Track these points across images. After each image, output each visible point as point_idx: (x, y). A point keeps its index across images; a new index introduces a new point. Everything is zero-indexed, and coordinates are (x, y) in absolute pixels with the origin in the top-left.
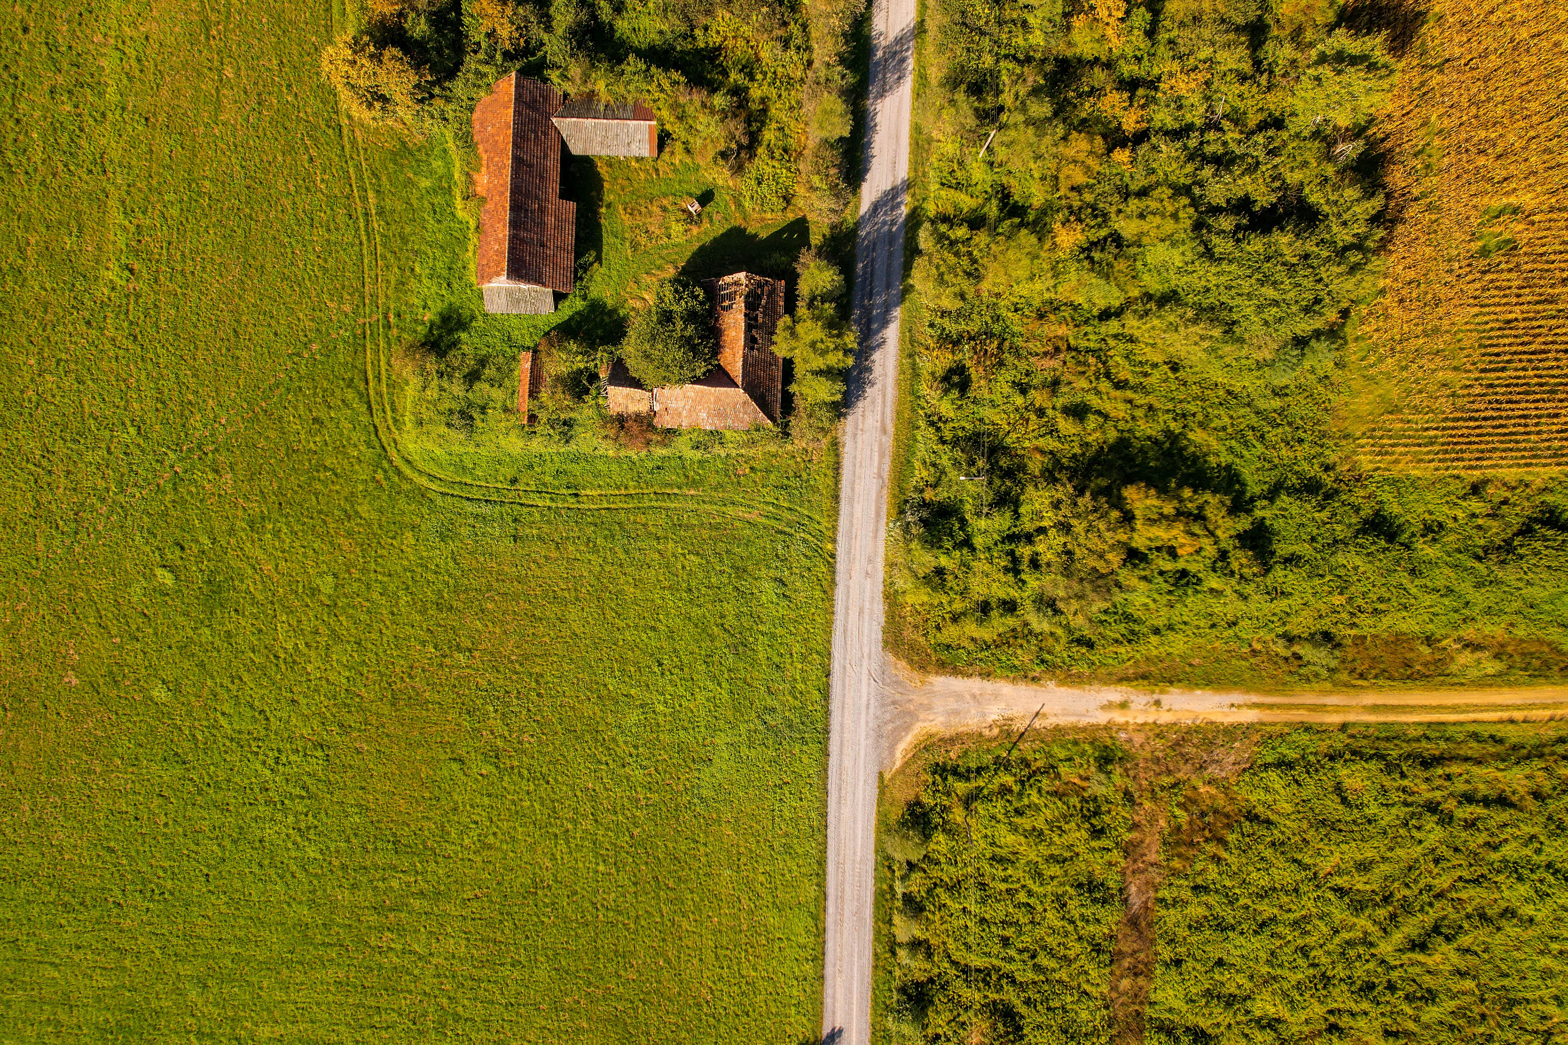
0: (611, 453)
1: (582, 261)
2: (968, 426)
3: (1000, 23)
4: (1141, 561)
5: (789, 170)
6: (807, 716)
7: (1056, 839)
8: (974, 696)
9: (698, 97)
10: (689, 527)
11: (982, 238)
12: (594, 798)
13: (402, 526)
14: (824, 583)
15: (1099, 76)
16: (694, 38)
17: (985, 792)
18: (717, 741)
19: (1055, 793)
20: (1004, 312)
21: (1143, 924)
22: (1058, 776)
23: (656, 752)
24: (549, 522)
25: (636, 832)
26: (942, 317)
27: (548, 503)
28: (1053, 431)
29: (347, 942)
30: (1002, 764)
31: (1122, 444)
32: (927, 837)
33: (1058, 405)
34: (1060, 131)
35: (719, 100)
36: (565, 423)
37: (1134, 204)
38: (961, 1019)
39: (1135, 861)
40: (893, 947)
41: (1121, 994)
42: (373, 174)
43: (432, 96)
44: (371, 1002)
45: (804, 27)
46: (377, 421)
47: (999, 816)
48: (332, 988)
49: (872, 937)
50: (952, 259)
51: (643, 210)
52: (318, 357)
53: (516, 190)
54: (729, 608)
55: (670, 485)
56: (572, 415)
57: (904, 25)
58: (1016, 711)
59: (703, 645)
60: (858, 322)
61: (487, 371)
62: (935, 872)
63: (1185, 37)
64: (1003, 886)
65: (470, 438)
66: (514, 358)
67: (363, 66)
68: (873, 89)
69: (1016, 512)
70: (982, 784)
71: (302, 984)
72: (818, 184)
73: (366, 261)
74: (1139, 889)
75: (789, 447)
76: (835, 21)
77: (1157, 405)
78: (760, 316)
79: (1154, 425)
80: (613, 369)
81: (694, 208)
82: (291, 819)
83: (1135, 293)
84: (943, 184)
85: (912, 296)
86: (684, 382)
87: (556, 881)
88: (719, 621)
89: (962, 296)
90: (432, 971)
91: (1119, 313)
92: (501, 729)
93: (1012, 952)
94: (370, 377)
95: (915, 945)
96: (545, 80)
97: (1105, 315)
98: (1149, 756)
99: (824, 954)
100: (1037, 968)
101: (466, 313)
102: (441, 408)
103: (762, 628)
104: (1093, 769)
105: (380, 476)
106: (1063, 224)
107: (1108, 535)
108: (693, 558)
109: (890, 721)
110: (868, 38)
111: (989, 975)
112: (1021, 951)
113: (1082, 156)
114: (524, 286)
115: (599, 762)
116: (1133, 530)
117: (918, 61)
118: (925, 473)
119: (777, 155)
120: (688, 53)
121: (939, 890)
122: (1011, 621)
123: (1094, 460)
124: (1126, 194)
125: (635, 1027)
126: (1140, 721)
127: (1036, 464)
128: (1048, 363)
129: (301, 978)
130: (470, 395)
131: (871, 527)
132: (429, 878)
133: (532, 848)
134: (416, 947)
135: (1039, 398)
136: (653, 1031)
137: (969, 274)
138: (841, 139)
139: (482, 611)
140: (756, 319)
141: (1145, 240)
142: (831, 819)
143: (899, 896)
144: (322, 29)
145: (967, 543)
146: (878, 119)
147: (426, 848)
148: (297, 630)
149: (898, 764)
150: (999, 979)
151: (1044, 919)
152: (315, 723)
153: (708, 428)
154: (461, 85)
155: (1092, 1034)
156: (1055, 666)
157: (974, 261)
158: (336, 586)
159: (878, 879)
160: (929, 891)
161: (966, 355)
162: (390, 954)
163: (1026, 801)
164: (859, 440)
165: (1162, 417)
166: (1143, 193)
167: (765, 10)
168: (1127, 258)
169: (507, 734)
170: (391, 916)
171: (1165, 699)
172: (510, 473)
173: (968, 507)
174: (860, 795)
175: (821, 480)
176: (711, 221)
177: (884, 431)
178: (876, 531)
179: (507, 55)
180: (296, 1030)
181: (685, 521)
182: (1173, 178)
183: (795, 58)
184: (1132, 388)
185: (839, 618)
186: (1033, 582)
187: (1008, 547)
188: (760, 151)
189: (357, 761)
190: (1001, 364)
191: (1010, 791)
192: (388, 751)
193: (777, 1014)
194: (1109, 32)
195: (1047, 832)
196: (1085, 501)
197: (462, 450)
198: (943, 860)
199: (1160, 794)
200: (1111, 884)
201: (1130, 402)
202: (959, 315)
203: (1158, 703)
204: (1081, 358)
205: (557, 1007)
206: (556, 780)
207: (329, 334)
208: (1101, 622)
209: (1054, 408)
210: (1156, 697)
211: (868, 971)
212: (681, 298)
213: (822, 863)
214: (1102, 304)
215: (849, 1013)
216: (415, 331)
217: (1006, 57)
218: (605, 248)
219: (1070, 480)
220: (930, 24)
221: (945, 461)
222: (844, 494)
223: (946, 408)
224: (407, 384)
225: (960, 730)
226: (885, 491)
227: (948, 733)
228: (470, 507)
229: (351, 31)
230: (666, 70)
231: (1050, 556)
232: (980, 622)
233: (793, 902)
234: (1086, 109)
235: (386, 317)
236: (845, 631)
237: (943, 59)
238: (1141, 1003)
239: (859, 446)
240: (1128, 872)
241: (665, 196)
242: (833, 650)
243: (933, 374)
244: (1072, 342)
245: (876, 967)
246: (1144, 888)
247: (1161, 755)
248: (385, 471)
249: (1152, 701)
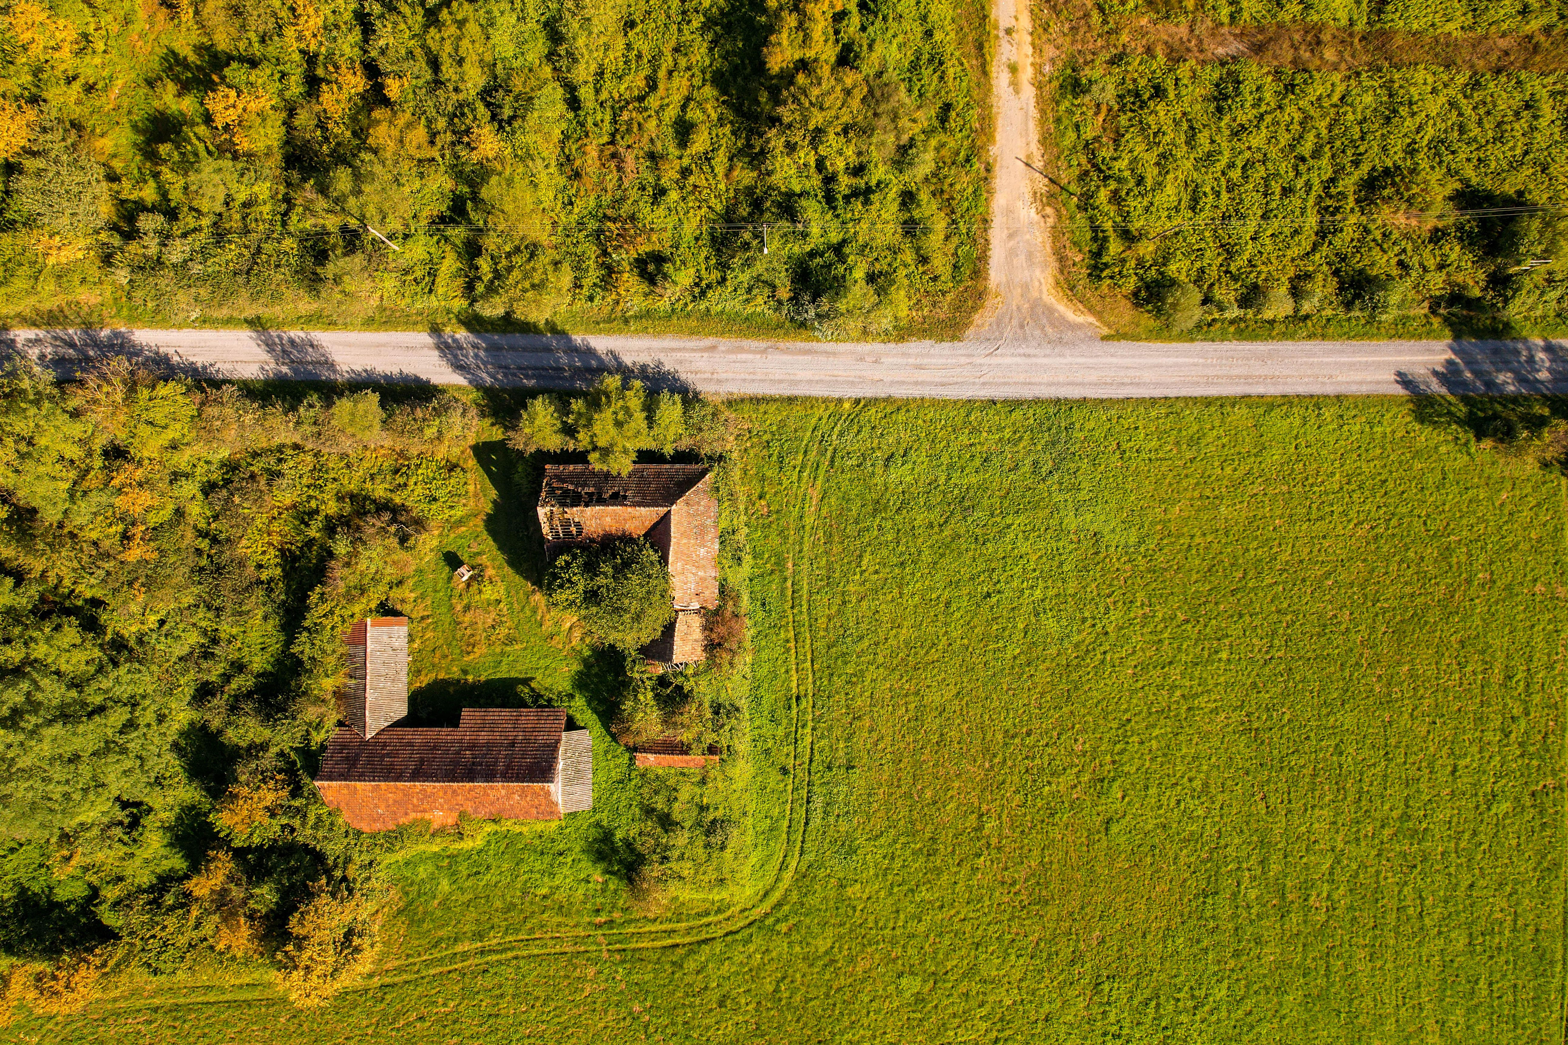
0: (749, 659)
1: (529, 701)
2: (704, 252)
3: (246, 231)
4: (851, 51)
5: (418, 466)
6: (1041, 424)
7: (1167, 138)
8: (1011, 236)
9: (337, 570)
10: (830, 568)
11: (490, 242)
12: (1143, 668)
13: (840, 899)
14: (888, 410)
15: (304, 118)
16: (271, 580)
17: (1119, 219)
18: (1073, 527)
19: (1116, 141)
20: (574, 218)
21: (1260, 37)
22: (1096, 139)
23: (1089, 597)
24: (830, 729)
25: (1181, 617)
26: (581, 287)
27: (808, 730)
28: (707, 158)
29: (1323, 948)
30: (1086, 202)
31: (719, 80)
32: (1173, 283)
33: (677, 153)
34: (367, 156)
35: (341, 547)
36: (717, 713)
37: (448, 71)
38: (1379, 237)
39: (1189, 50)
40: (1298, 319)
41: (1342, 59)
42: (435, 946)
43: (344, 879)
44: (1391, 918)
45: (255, 455)
46: (720, 933)
47: (1145, 203)
48: (1379, 963)
49: (1289, 342)
50: (516, 274)
51: (469, 632)
52: (648, 1004)
53: (451, 776)
54: (920, 519)
55: (783, 590)
56: (707, 705)
57: (253, 344)
58: (1025, 189)
59: (964, 547)
60: (590, 382)
61: (659, 806)
62: (1213, 273)
63: (257, 23)
64: (1225, 196)
65: (737, 824)
66: (643, 776)
67: (311, 958)
68: (325, 374)
69: (800, 195)
70: (1110, 223)
71: (1375, 999)
72: (435, 430)
73: (536, 952)
74: (1220, 44)
75: (735, 455)
76: (248, 419)
77: (673, 43)
78: (586, 490)
79: (696, 45)
80: (653, 658)
81: (465, 573)
82: (1184, 1018)
83: (547, 71)
84: (431, 291)
85: (558, 320)
86: (667, 574)
87: (1242, 707)
88: (936, 529)
89: (556, 264)
90: (1352, 847)
91: (571, 89)
92: (1070, 777)
93: (1300, 183)
94: (669, 942)
95: (1296, 293)
96: (323, 747)
97: (574, 103)
98: (1068, 39)
99: (1312, 396)
100: (1317, 153)
101: (593, 833)
102: (704, 857)
103: (942, 481)
104: (1087, 99)
105: (783, 927)
106: (474, 149)
107: (825, 86)
108: (865, 562)
109: (1043, 329)
110: (267, 383)
111: (1326, 209)
112: (1298, 174)
113: (395, 133)
114: (560, 765)
115: (1103, 662)
116: (816, 60)
117: (292, 324)
118: (760, 300)
119: (402, 481)
120: (288, 586)
121: (1233, 268)
122: (924, 196)
123: (738, 110)
124: (438, 83)
125: (1406, 610)
126: (1030, 50)
127: (745, 176)
128: (630, 164)
129: (1368, 1000)
130: (688, 824)
131: (822, 359)
132: (1244, 854)
133: (1205, 737)
134: (1325, 867)
135: (669, 174)
136: (1408, 590)
137: (532, 255)
138: (383, 404)
139: (935, 803)
140: (590, 495)
141: (488, 58)
142: (1157, 393)
143: (1242, 312)
144: (271, 1010)
145: (838, 249)
146: (358, 368)
147: (1209, 859)
148: (966, 1017)
149: (1091, 319)
150: (1331, 197)
151: (1259, 149)
152: (1072, 993)
153: (717, 546)
154: (330, 846)
155: (1389, 89)
156: (972, 146)
157: (517, 250)
158: (912, 973)
159: (1223, 337)
160: (1235, 279)
161: (624, 257)
162: (1335, 897)
163: (1127, 174)
164: (724, 376)
165: (687, 36)
166: (435, 64)
167: (237, 499)
168: (509, 77)
169: (1075, 770)
170: (1290, 897)
171: (1005, 23)
172: (774, 776)
173: (797, 249)
174: (1128, 361)
175: (771, 418)
176: (479, 554)
177: (713, 348)
178: (827, 353)
179: (295, 793)
180: (1429, 1006)
181: (824, 572)
182: (417, 28)
183: (291, 464)
184: (655, 71)
185: (928, 392)
186: (879, 172)
187: (841, 203)
188: (398, 500)
189: (1113, 943)
190: (633, 218)
191: (1115, 192)
192: (1101, 907)
193: (1383, 447)
194: (253, 106)
195: (1161, 150)
196: (786, 113)
197: (751, 832)
198: (1198, 265)
199: (1112, 25)
200: (1216, 76)
201: (670, 73)
202: (578, 268)
203: (1009, 31)
204: (624, 128)
205: (1387, 702)
206: (1126, 711)
207: (621, 992)
208: (920, 96)
209: (680, 158)
210: (1002, 34)
211: (1328, 345)
212: (569, 581)
213: (1208, 402)
214: (561, 107)
215: (1378, 365)
216: (616, 891)
217: (284, 224)
218: (514, 674)
219: (761, 135)
220: (250, 312)
221: (745, 277)
222: (788, 392)
223: (685, 278)
224: (676, 898)
225: (1049, 250)
226: (782, 345)
227: (1054, 264)
228: (816, 821)
229: (273, 975)
230: (308, 609)
231: (850, 152)
232: (926, 231)
233: (1254, 433)
234: (342, 132)
235: (599, 926)
236: (943, 385)
237: (289, 294)
238: (1351, 35)
239: (730, 376)
240: (1201, 57)
241: (452, 608)
242: (965, 398)
243: (646, 295)
244: (606, 139)
245: (1324, 337)
246: (1220, 39)
247: (1067, 26)
248: (778, 921)
249: (1007, 38)
